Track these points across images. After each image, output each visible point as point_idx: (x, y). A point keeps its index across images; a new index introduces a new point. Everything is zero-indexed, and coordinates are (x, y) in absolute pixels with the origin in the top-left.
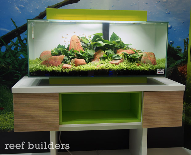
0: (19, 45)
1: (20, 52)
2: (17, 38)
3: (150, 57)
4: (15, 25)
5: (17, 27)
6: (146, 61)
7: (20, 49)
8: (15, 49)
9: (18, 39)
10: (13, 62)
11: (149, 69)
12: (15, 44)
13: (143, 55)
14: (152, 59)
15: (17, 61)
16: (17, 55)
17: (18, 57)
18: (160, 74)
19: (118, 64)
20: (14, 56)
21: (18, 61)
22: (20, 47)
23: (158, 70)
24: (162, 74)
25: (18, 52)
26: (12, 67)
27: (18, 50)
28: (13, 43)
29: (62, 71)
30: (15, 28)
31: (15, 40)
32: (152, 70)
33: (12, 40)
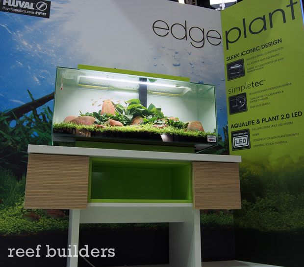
0: (34, 120)
1: (33, 129)
2: (32, 111)
3: (196, 125)
4: (31, 97)
5: (33, 99)
6: (194, 128)
7: (34, 125)
8: (28, 125)
9: (33, 113)
10: (23, 140)
11: (199, 135)
12: (29, 119)
13: (188, 123)
14: (199, 127)
15: (28, 139)
16: (29, 132)
17: (30, 134)
18: (211, 141)
19: (162, 128)
20: (26, 133)
21: (30, 140)
22: (35, 123)
23: (208, 136)
24: (213, 141)
25: (31, 128)
26: (22, 147)
27: (32, 126)
28: (26, 117)
29: (95, 129)
30: (31, 100)
31: (30, 114)
32: (202, 137)
33: (26, 114)
